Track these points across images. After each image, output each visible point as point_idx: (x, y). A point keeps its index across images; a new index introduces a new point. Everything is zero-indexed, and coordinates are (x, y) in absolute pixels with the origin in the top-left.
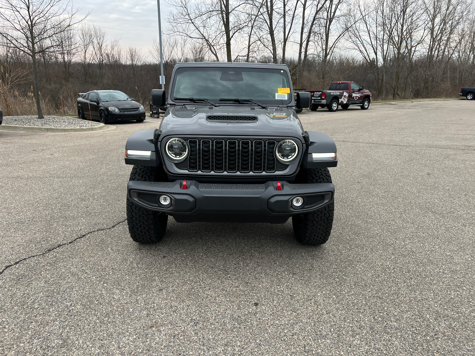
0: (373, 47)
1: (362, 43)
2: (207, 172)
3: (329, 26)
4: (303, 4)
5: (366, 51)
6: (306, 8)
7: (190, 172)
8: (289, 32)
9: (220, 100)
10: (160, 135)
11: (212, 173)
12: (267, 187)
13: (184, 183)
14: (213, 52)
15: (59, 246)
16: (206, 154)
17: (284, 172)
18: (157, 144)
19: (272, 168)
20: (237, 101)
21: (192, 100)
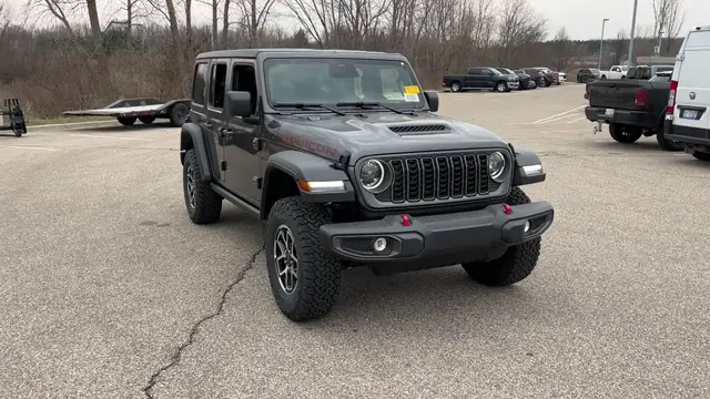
2: (415, 202)
7: (396, 204)
9: (339, 105)
10: (349, 157)
11: (422, 202)
12: (494, 212)
13: (406, 218)
14: (57, 15)
15: (180, 349)
16: (414, 177)
17: (498, 192)
18: (346, 170)
19: (485, 189)
20: (360, 105)
21: (300, 107)
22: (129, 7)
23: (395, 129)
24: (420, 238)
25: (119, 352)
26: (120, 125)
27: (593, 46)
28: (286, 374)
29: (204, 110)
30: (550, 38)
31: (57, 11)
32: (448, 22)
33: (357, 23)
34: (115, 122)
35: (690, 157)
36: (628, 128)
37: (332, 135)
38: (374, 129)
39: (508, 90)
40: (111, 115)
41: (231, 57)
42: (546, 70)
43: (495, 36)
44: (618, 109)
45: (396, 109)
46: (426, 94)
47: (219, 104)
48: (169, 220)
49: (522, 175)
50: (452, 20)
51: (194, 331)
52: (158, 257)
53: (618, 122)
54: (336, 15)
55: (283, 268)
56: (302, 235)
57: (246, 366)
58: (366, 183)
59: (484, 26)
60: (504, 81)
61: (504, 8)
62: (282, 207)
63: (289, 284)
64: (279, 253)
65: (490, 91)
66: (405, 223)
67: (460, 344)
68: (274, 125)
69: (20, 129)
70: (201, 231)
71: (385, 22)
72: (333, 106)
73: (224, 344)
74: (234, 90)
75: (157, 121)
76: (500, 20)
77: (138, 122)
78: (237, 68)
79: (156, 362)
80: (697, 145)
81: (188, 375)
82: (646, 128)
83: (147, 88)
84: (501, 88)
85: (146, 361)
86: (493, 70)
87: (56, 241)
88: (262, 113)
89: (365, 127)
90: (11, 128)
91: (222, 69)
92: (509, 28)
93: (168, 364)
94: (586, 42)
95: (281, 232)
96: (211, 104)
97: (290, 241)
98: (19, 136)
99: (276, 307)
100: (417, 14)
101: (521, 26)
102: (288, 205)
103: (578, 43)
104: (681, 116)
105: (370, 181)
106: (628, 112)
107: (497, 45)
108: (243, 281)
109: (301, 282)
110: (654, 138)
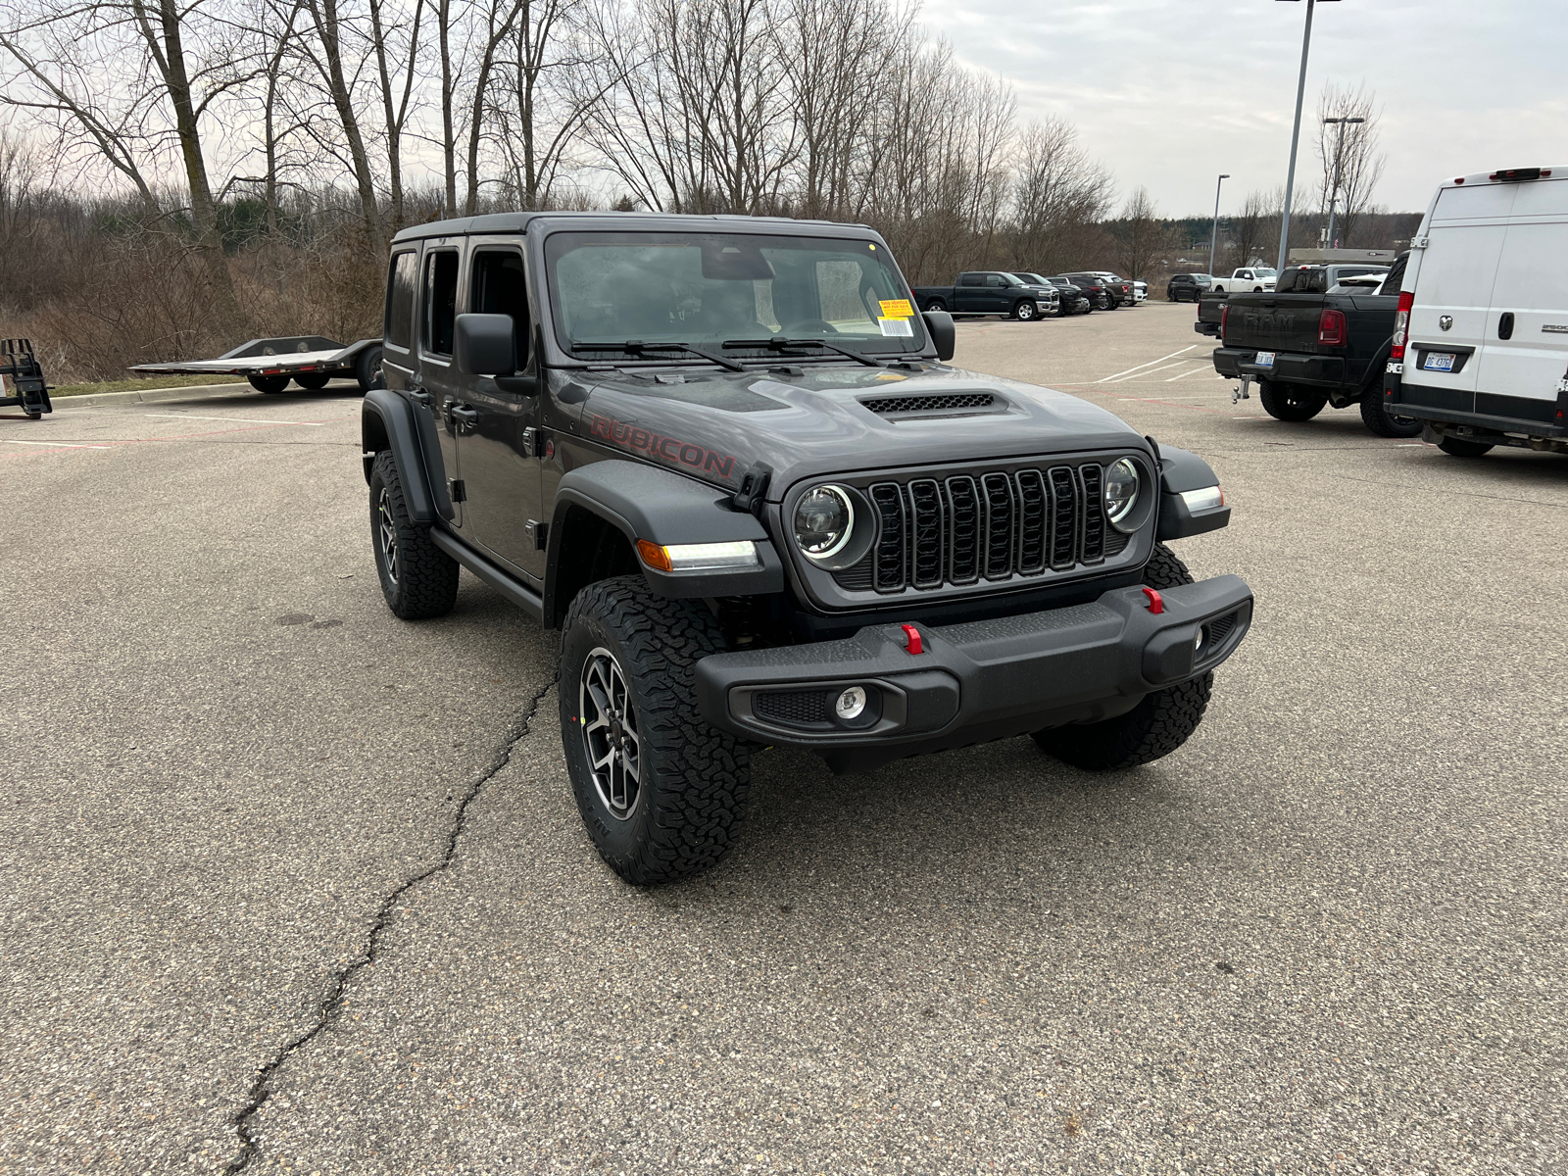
0: (660, 164)
1: (628, 151)
2: (932, 588)
3: (529, 88)
4: (436, 10)
5: (644, 175)
6: (449, 24)
7: (885, 596)
8: (405, 101)
9: (726, 346)
10: (767, 480)
11: (948, 588)
12: (1122, 609)
13: (914, 633)
14: (117, 163)
15: (343, 977)
16: (927, 528)
17: (1124, 557)
18: (758, 511)
19: (1095, 550)
20: (776, 346)
21: (635, 350)
22: (270, 146)
23: (877, 405)
24: (952, 684)
25: (183, 993)
26: (255, 392)
27: (1197, 230)
28: (617, 1052)
29: (411, 361)
30: (1114, 214)
31: (118, 153)
32: (918, 181)
33: (739, 184)
34: (245, 387)
35: (1434, 449)
36: (1299, 390)
37: (715, 417)
38: (823, 406)
39: (1037, 316)
40: (234, 372)
41: (467, 234)
42: (1109, 277)
43: (1008, 212)
44: (1283, 352)
45: (864, 355)
46: (926, 318)
47: (441, 346)
48: (340, 612)
49: (1182, 513)
50: (925, 177)
51: (383, 920)
52: (308, 709)
53: (1282, 377)
54: (697, 165)
55: (603, 751)
56: (652, 680)
57: (513, 1029)
58: (808, 543)
59: (987, 189)
60: (1030, 299)
61: (1025, 154)
62: (597, 600)
63: (619, 791)
64: (592, 715)
65: (1003, 319)
66: (912, 647)
67: (1047, 942)
68: (573, 395)
69: (36, 403)
70: (411, 637)
71: (793, 181)
72: (712, 346)
73: (457, 960)
74: (474, 311)
75: (333, 383)
76: (1017, 177)
77: (292, 386)
78: (484, 260)
79: (274, 1024)
80: (1453, 426)
81: (357, 1066)
82: (1338, 391)
83: (315, 316)
84: (1024, 313)
85: (249, 1022)
86: (1010, 276)
87: (71, 670)
88: (543, 367)
89: (794, 397)
90: (17, 401)
91: (447, 261)
92: (1036, 195)
93: (308, 1028)
94: (1180, 223)
95: (595, 665)
96: (425, 346)
97: (618, 688)
98: (35, 417)
99: (585, 844)
100: (856, 165)
101: (1058, 191)
102: (612, 601)
103: (1166, 225)
104: (1420, 366)
105: (820, 539)
106: (1305, 360)
107: (1011, 228)
108: (507, 771)
109: (649, 795)
110: (1354, 411)
